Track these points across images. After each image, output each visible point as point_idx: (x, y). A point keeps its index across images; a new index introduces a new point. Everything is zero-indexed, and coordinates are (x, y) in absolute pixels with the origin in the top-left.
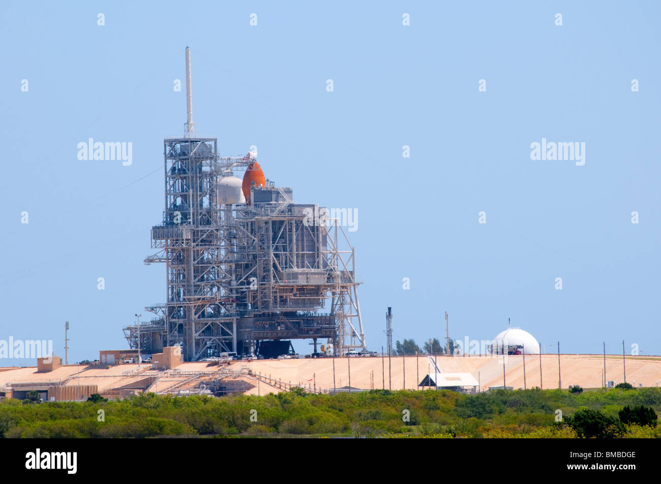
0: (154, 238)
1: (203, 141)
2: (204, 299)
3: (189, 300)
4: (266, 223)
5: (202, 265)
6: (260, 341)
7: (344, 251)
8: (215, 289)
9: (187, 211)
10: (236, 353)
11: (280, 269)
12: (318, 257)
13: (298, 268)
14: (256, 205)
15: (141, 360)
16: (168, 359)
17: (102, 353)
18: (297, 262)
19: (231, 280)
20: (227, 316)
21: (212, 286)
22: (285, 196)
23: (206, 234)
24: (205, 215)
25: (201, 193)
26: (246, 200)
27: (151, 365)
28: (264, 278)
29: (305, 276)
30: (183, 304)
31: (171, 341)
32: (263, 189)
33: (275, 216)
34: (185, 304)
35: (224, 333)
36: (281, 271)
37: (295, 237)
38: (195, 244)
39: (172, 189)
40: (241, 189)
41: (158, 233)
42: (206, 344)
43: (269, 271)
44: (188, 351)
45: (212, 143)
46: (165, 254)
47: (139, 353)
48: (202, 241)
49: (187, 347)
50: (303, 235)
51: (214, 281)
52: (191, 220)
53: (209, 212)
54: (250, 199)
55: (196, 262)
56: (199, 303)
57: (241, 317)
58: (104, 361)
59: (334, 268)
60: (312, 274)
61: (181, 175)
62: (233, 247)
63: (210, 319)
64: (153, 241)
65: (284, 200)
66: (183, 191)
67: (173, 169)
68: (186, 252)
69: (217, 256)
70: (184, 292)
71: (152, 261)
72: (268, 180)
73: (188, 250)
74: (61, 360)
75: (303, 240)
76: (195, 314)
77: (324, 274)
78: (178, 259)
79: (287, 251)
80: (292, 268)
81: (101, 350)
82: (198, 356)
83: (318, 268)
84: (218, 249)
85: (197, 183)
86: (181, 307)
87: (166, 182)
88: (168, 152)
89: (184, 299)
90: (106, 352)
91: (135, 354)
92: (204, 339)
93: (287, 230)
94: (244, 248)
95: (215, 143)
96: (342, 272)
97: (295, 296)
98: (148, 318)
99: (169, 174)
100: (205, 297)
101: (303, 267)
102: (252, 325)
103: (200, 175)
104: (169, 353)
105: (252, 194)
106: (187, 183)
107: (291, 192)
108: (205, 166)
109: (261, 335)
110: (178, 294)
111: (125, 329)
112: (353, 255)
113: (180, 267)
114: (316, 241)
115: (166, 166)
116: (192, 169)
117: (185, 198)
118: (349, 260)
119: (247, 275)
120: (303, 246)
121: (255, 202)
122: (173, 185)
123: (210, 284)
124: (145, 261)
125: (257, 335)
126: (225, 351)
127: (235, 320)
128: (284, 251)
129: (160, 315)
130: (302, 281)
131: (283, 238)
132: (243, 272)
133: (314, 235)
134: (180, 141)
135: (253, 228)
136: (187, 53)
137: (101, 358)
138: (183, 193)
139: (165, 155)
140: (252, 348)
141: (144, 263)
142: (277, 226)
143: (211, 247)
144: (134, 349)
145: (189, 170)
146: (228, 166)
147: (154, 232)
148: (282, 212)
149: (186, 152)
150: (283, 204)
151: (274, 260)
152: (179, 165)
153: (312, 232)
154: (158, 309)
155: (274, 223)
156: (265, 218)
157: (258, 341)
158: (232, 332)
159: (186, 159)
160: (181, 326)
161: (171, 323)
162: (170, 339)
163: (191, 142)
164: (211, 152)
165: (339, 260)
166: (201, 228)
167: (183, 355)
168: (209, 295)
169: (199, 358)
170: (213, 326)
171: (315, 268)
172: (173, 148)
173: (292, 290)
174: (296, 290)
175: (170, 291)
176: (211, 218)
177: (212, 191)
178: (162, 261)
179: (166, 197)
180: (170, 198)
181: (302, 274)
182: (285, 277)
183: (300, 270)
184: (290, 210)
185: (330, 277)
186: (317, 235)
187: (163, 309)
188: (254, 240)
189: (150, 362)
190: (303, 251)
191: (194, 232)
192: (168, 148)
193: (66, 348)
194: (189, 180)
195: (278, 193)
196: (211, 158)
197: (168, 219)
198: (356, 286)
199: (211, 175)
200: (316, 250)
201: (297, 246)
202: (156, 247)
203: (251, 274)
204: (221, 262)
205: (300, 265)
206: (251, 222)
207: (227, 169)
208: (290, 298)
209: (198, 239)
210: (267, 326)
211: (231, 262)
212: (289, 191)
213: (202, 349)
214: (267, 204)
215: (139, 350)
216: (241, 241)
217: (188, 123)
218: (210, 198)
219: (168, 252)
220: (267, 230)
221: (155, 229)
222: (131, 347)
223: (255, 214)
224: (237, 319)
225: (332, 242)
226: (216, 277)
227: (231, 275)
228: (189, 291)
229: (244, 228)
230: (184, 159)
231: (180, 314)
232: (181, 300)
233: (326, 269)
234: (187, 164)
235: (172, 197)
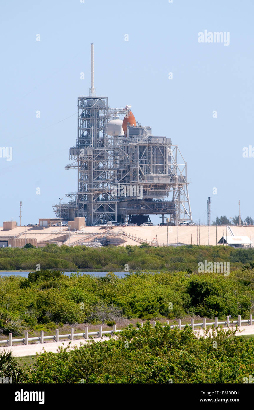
0: (71, 155)
1: (100, 98)
2: (99, 190)
3: (91, 191)
4: (136, 147)
5: (98, 171)
6: (131, 215)
7: (181, 164)
8: (105, 185)
9: (90, 139)
10: (117, 222)
11: (143, 174)
12: (165, 167)
13: (153, 173)
14: (130, 136)
15: (62, 224)
16: (77, 224)
17: (40, 220)
18: (153, 170)
19: (115, 180)
20: (112, 200)
21: (104, 183)
22: (147, 131)
23: (101, 153)
24: (100, 142)
25: (98, 129)
26: (125, 133)
27: (68, 228)
28: (134, 179)
29: (158, 178)
30: (87, 193)
31: (80, 214)
32: (134, 127)
33: (141, 143)
34: (89, 193)
35: (110, 210)
36: (144, 175)
37: (152, 155)
38: (94, 158)
39: (82, 126)
40: (122, 127)
41: (73, 151)
42: (99, 216)
43: (137, 175)
44: (89, 220)
45: (105, 100)
46: (77, 164)
47: (61, 221)
48: (98, 157)
49: (89, 218)
50: (157, 154)
51: (105, 180)
52: (92, 144)
53: (102, 140)
54: (127, 133)
55: (95, 169)
56: (96, 192)
57: (120, 201)
58: (41, 225)
59: (175, 174)
60: (162, 177)
61: (88, 118)
62: (116, 160)
63: (102, 202)
64: (71, 156)
65: (146, 134)
66: (88, 127)
67: (83, 115)
68: (89, 163)
69: (107, 166)
70: (88, 186)
71: (69, 168)
72: (137, 122)
73: (90, 162)
74: (17, 224)
75: (157, 157)
76: (94, 199)
77: (169, 177)
78: (84, 166)
79: (147, 163)
80: (150, 173)
81: (40, 218)
82: (95, 223)
83: (165, 173)
84: (107, 161)
85: (96, 123)
86: (86, 194)
87: (78, 122)
88: (80, 104)
89: (88, 190)
90: (43, 219)
91: (59, 221)
92: (98, 214)
93: (148, 151)
94: (123, 161)
95: (107, 100)
96: (180, 176)
97: (152, 190)
98: (67, 201)
99: (80, 117)
100: (99, 189)
101: (156, 173)
102: (126, 206)
103: (98, 118)
104: (78, 221)
105: (128, 130)
106: (90, 122)
107: (150, 129)
108: (101, 113)
109: (132, 212)
110: (84, 187)
111: (54, 207)
112: (186, 166)
113: (86, 171)
114: (164, 158)
115: (78, 113)
116: (93, 115)
117: (89, 131)
118: (183, 170)
119: (124, 177)
120: (157, 160)
121: (129, 135)
122: (82, 124)
123: (102, 182)
124: (65, 168)
125: (129, 212)
126: (111, 221)
127: (117, 203)
128: (146, 163)
129: (74, 199)
130: (155, 181)
131: (145, 156)
132: (121, 175)
133: (163, 154)
134: (87, 98)
135: (128, 149)
136: (92, 47)
137: (39, 223)
138: (88, 129)
139: (78, 106)
140: (126, 219)
141: (65, 169)
142: (142, 149)
143: (104, 160)
144: (58, 218)
145: (91, 115)
146: (115, 113)
147: (71, 150)
148: (145, 141)
149: (90, 105)
150: (146, 136)
151: (139, 168)
152: (86, 112)
153: (162, 152)
154: (72, 195)
155: (140, 147)
156: (135, 144)
157: (130, 215)
158: (115, 210)
159: (90, 109)
160: (85, 206)
161: (80, 204)
162: (79, 213)
163: (93, 99)
164: (105, 105)
165: (178, 169)
166: (98, 149)
167: (86, 222)
168: (101, 188)
169: (95, 224)
170: (104, 206)
171: (164, 174)
172: (83, 102)
173: (150, 186)
174: (152, 186)
175: (80, 185)
176: (104, 143)
177: (105, 128)
178: (75, 167)
179: (78, 131)
180: (81, 131)
181: (155, 177)
182: (146, 178)
183: (155, 175)
184: (149, 140)
185: (172, 179)
186: (165, 154)
187: (76, 196)
188: (128, 157)
189: (67, 226)
190: (157, 163)
191: (94, 152)
192: (80, 102)
193: (20, 216)
194: (91, 121)
195: (143, 129)
196: (105, 109)
197: (79, 144)
198: (187, 185)
199: (104, 118)
200: (164, 163)
201: (153, 161)
202: (72, 160)
203: (126, 176)
204: (109, 169)
205: (155, 171)
206: (127, 146)
207: (114, 115)
208: (149, 191)
209: (96, 155)
210: (135, 207)
211: (115, 169)
212: (149, 129)
213: (98, 219)
214: (136, 136)
215: (61, 219)
216: (120, 157)
217: (91, 88)
218: (104, 132)
219: (79, 163)
220: (136, 151)
221: (72, 149)
222: (57, 217)
223: (130, 142)
224: (118, 202)
225: (174, 159)
226: (106, 178)
227: (115, 177)
228: (90, 186)
229: (123, 150)
230: (88, 109)
231: (86, 199)
232: (86, 190)
233: (170, 175)
234: (90, 112)
235: (82, 130)
